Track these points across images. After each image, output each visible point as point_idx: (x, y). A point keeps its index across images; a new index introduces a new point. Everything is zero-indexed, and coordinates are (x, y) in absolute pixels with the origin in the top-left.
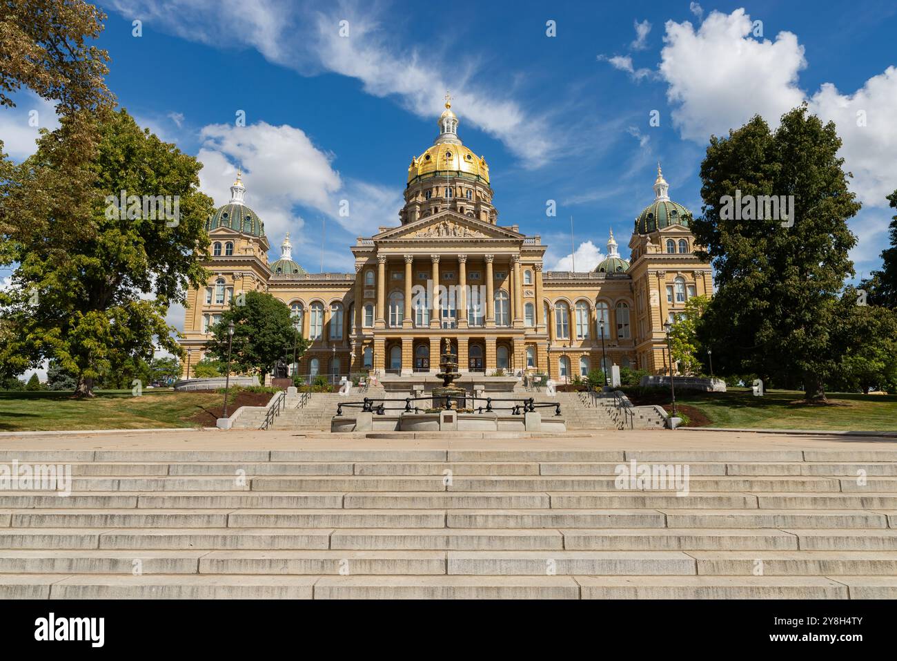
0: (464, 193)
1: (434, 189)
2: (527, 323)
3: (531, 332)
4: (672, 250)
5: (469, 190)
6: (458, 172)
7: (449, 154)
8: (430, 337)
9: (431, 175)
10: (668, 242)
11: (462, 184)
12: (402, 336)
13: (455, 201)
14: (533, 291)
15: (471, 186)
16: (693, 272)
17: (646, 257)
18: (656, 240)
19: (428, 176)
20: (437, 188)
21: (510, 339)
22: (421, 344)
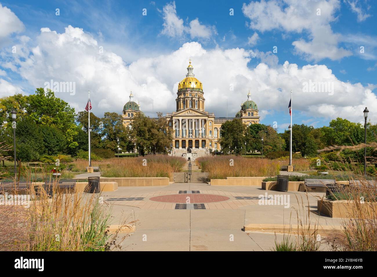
0: (195, 95)
1: (186, 94)
2: (210, 136)
3: (211, 138)
4: (249, 115)
5: (196, 94)
6: (193, 88)
7: (190, 83)
8: (186, 140)
9: (185, 89)
10: (248, 113)
11: (194, 92)
12: (179, 140)
13: (192, 98)
14: (212, 127)
15: (197, 92)
16: (254, 121)
17: (242, 117)
18: (245, 113)
19: (184, 89)
20: (187, 93)
21: (205, 140)
22: (184, 142)
